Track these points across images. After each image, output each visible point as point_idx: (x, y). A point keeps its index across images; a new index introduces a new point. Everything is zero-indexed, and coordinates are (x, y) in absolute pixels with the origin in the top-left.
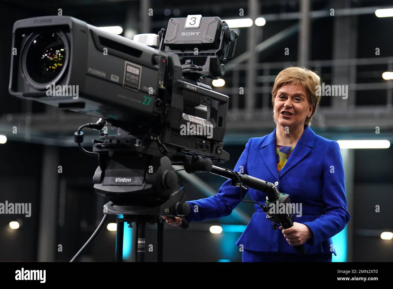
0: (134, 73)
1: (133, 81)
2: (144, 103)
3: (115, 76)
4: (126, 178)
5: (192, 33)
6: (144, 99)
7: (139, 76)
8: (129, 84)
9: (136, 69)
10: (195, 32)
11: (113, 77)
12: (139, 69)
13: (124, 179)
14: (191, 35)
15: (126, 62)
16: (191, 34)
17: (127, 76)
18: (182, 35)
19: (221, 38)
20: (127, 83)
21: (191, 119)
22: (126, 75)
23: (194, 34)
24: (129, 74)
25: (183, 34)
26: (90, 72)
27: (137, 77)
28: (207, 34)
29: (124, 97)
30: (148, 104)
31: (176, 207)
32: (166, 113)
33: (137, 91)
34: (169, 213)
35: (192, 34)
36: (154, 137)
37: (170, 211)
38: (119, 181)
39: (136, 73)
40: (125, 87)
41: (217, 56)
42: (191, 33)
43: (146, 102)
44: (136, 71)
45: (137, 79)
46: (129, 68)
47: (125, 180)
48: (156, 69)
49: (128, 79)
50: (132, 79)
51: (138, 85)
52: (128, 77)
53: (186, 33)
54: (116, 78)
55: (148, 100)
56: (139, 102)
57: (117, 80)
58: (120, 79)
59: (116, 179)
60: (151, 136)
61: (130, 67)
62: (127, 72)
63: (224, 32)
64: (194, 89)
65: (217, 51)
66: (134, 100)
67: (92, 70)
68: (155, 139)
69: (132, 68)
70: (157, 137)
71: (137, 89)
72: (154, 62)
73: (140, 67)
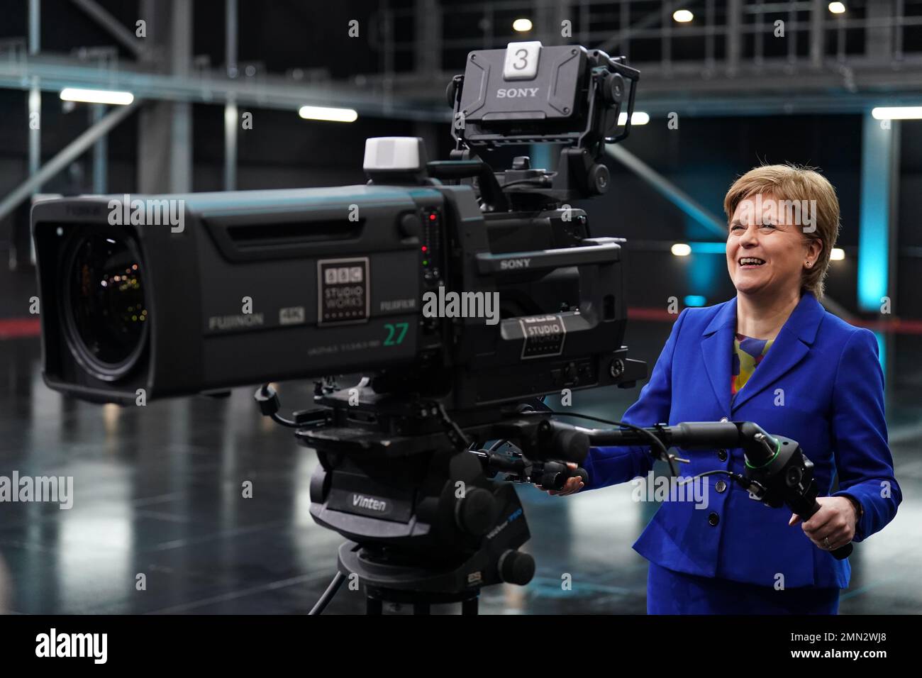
0: (347, 280)
1: (347, 302)
2: (387, 343)
3: (292, 310)
4: (374, 500)
5: (521, 90)
6: (388, 330)
7: (362, 284)
8: (338, 315)
9: (353, 269)
10: (528, 88)
11: (285, 316)
12: (362, 264)
13: (371, 501)
14: (519, 96)
15: (320, 262)
16: (518, 94)
17: (328, 295)
18: (498, 96)
19: (591, 99)
20: (331, 315)
21: (527, 329)
22: (324, 295)
23: (525, 94)
24: (334, 290)
25: (502, 93)
26: (216, 327)
27: (359, 288)
28: (555, 94)
29: (329, 350)
30: (400, 340)
31: (500, 565)
32: (455, 341)
33: (365, 321)
34: (481, 582)
35: (521, 94)
36: (429, 409)
37: (483, 578)
38: (360, 505)
39: (353, 280)
40: (327, 324)
41: (584, 149)
42: (518, 92)
43: (395, 338)
44: (351, 275)
45: (359, 294)
46: (331, 275)
47: (372, 504)
48: (412, 248)
49: (331, 304)
50: (344, 297)
51: (364, 308)
52: (332, 298)
53: (507, 90)
54: (296, 314)
55: (398, 331)
56: (374, 344)
57: (299, 316)
58: (307, 314)
59: (355, 496)
60: (421, 409)
61: (334, 271)
62: (325, 286)
63: (596, 84)
64: (521, 265)
65: (584, 134)
66: (359, 346)
67: (219, 320)
68: (435, 412)
69: (341, 270)
70: (437, 406)
71: (364, 317)
72: (403, 232)
73: (366, 259)
